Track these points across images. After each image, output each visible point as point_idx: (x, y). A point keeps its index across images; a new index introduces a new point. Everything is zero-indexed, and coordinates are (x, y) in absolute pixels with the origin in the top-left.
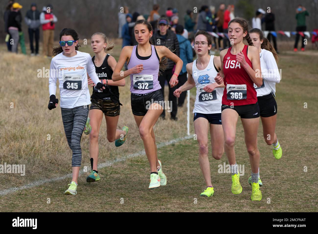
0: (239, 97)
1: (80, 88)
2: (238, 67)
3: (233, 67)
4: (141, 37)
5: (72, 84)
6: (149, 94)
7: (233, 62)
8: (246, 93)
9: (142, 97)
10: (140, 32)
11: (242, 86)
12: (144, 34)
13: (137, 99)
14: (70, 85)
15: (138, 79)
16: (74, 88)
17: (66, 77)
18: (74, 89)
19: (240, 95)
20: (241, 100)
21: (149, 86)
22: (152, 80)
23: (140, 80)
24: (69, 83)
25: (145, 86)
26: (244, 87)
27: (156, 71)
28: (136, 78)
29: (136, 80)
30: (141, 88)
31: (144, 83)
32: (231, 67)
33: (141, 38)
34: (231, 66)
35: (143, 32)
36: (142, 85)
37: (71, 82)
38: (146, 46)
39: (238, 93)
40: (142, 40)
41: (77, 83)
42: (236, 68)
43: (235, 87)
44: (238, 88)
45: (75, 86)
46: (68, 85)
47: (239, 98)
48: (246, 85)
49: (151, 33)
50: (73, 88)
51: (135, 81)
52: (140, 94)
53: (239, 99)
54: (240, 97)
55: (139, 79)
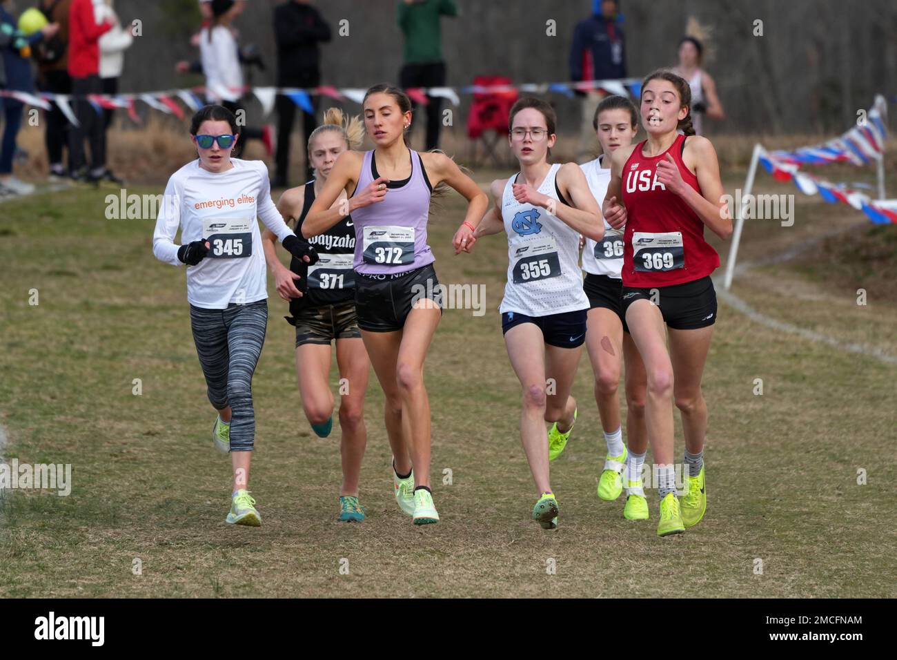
0: (664, 263)
1: (247, 252)
2: (658, 188)
3: (647, 189)
4: (381, 125)
5: (229, 242)
6: (405, 274)
7: (645, 176)
8: (683, 253)
9: (387, 283)
10: (377, 114)
11: (671, 236)
12: (389, 117)
13: (372, 288)
14: (223, 246)
15: (375, 236)
16: (233, 253)
17: (211, 226)
18: (234, 256)
19: (668, 259)
20: (670, 271)
21: (403, 255)
22: (411, 240)
23: (381, 239)
24: (220, 242)
25: (394, 255)
26: (676, 238)
27: (422, 218)
28: (372, 234)
29: (370, 239)
30: (383, 260)
31: (392, 249)
32: (641, 188)
33: (382, 129)
34: (640, 186)
35: (386, 115)
36: (386, 253)
37: (224, 237)
38: (394, 150)
39: (663, 254)
40: (383, 134)
41: (241, 240)
42: (653, 189)
43: (652, 240)
44: (661, 242)
45: (234, 246)
46: (217, 247)
47: (666, 266)
48: (681, 235)
49: (407, 117)
50: (230, 254)
51: (367, 242)
52: (381, 276)
53: (664, 270)
54: (668, 263)
55: (379, 236)
